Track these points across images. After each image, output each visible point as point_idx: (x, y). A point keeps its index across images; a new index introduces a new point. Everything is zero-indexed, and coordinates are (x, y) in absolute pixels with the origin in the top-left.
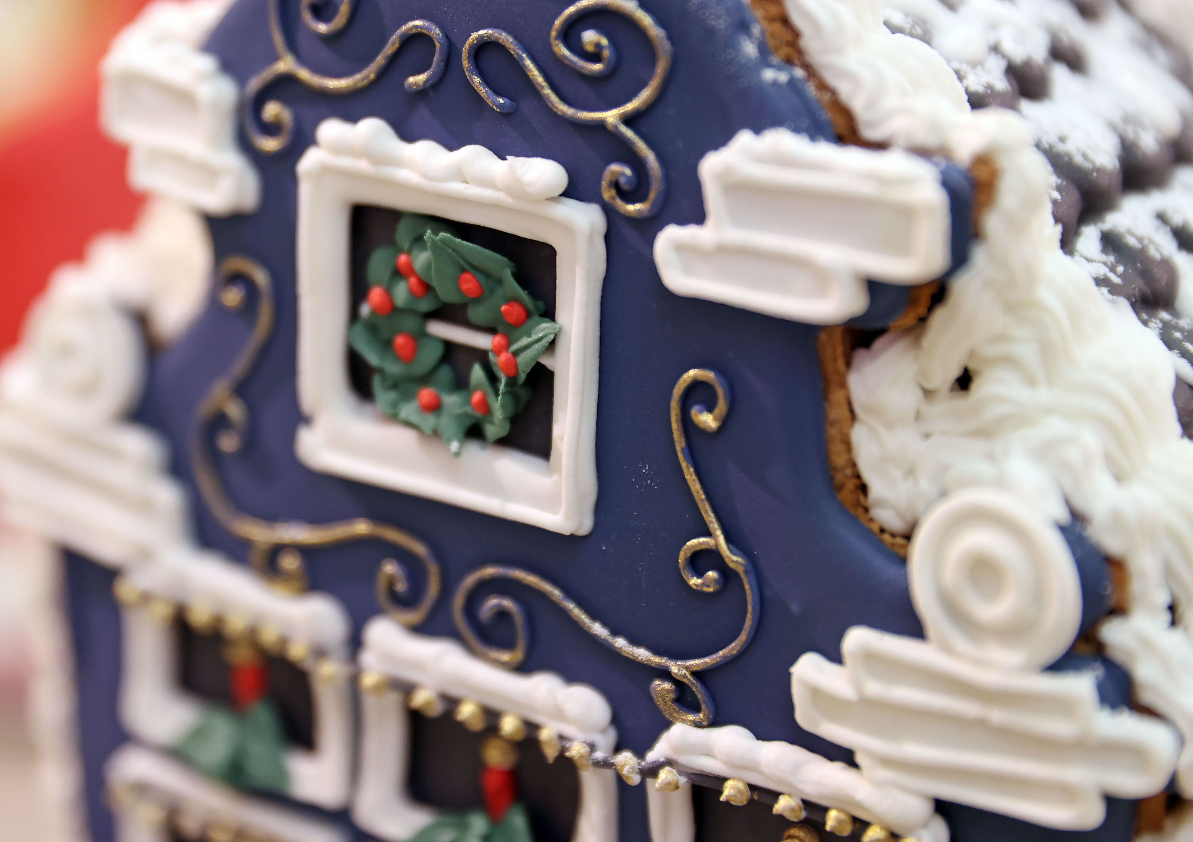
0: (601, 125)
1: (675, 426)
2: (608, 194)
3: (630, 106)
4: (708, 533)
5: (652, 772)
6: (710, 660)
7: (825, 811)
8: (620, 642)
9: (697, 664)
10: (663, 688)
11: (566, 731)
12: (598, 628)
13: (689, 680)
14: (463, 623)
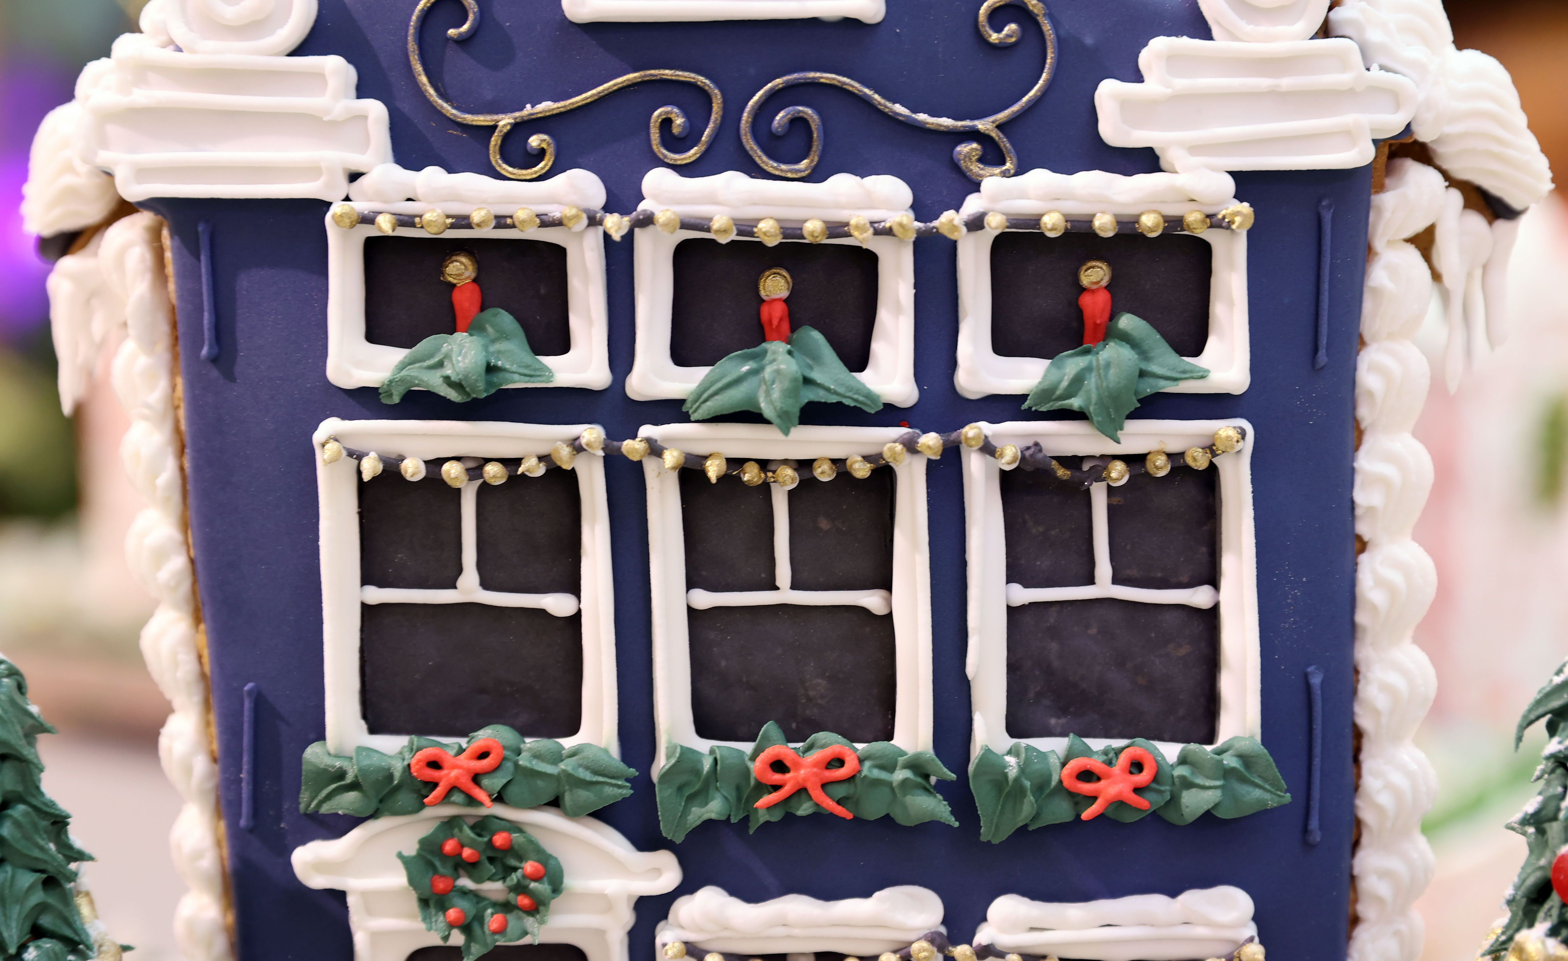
5: (976, 224)
6: (1015, 108)
7: (1136, 219)
8: (922, 117)
9: (1003, 116)
10: (968, 149)
11: (876, 215)
12: (899, 108)
13: (994, 134)
14: (750, 144)
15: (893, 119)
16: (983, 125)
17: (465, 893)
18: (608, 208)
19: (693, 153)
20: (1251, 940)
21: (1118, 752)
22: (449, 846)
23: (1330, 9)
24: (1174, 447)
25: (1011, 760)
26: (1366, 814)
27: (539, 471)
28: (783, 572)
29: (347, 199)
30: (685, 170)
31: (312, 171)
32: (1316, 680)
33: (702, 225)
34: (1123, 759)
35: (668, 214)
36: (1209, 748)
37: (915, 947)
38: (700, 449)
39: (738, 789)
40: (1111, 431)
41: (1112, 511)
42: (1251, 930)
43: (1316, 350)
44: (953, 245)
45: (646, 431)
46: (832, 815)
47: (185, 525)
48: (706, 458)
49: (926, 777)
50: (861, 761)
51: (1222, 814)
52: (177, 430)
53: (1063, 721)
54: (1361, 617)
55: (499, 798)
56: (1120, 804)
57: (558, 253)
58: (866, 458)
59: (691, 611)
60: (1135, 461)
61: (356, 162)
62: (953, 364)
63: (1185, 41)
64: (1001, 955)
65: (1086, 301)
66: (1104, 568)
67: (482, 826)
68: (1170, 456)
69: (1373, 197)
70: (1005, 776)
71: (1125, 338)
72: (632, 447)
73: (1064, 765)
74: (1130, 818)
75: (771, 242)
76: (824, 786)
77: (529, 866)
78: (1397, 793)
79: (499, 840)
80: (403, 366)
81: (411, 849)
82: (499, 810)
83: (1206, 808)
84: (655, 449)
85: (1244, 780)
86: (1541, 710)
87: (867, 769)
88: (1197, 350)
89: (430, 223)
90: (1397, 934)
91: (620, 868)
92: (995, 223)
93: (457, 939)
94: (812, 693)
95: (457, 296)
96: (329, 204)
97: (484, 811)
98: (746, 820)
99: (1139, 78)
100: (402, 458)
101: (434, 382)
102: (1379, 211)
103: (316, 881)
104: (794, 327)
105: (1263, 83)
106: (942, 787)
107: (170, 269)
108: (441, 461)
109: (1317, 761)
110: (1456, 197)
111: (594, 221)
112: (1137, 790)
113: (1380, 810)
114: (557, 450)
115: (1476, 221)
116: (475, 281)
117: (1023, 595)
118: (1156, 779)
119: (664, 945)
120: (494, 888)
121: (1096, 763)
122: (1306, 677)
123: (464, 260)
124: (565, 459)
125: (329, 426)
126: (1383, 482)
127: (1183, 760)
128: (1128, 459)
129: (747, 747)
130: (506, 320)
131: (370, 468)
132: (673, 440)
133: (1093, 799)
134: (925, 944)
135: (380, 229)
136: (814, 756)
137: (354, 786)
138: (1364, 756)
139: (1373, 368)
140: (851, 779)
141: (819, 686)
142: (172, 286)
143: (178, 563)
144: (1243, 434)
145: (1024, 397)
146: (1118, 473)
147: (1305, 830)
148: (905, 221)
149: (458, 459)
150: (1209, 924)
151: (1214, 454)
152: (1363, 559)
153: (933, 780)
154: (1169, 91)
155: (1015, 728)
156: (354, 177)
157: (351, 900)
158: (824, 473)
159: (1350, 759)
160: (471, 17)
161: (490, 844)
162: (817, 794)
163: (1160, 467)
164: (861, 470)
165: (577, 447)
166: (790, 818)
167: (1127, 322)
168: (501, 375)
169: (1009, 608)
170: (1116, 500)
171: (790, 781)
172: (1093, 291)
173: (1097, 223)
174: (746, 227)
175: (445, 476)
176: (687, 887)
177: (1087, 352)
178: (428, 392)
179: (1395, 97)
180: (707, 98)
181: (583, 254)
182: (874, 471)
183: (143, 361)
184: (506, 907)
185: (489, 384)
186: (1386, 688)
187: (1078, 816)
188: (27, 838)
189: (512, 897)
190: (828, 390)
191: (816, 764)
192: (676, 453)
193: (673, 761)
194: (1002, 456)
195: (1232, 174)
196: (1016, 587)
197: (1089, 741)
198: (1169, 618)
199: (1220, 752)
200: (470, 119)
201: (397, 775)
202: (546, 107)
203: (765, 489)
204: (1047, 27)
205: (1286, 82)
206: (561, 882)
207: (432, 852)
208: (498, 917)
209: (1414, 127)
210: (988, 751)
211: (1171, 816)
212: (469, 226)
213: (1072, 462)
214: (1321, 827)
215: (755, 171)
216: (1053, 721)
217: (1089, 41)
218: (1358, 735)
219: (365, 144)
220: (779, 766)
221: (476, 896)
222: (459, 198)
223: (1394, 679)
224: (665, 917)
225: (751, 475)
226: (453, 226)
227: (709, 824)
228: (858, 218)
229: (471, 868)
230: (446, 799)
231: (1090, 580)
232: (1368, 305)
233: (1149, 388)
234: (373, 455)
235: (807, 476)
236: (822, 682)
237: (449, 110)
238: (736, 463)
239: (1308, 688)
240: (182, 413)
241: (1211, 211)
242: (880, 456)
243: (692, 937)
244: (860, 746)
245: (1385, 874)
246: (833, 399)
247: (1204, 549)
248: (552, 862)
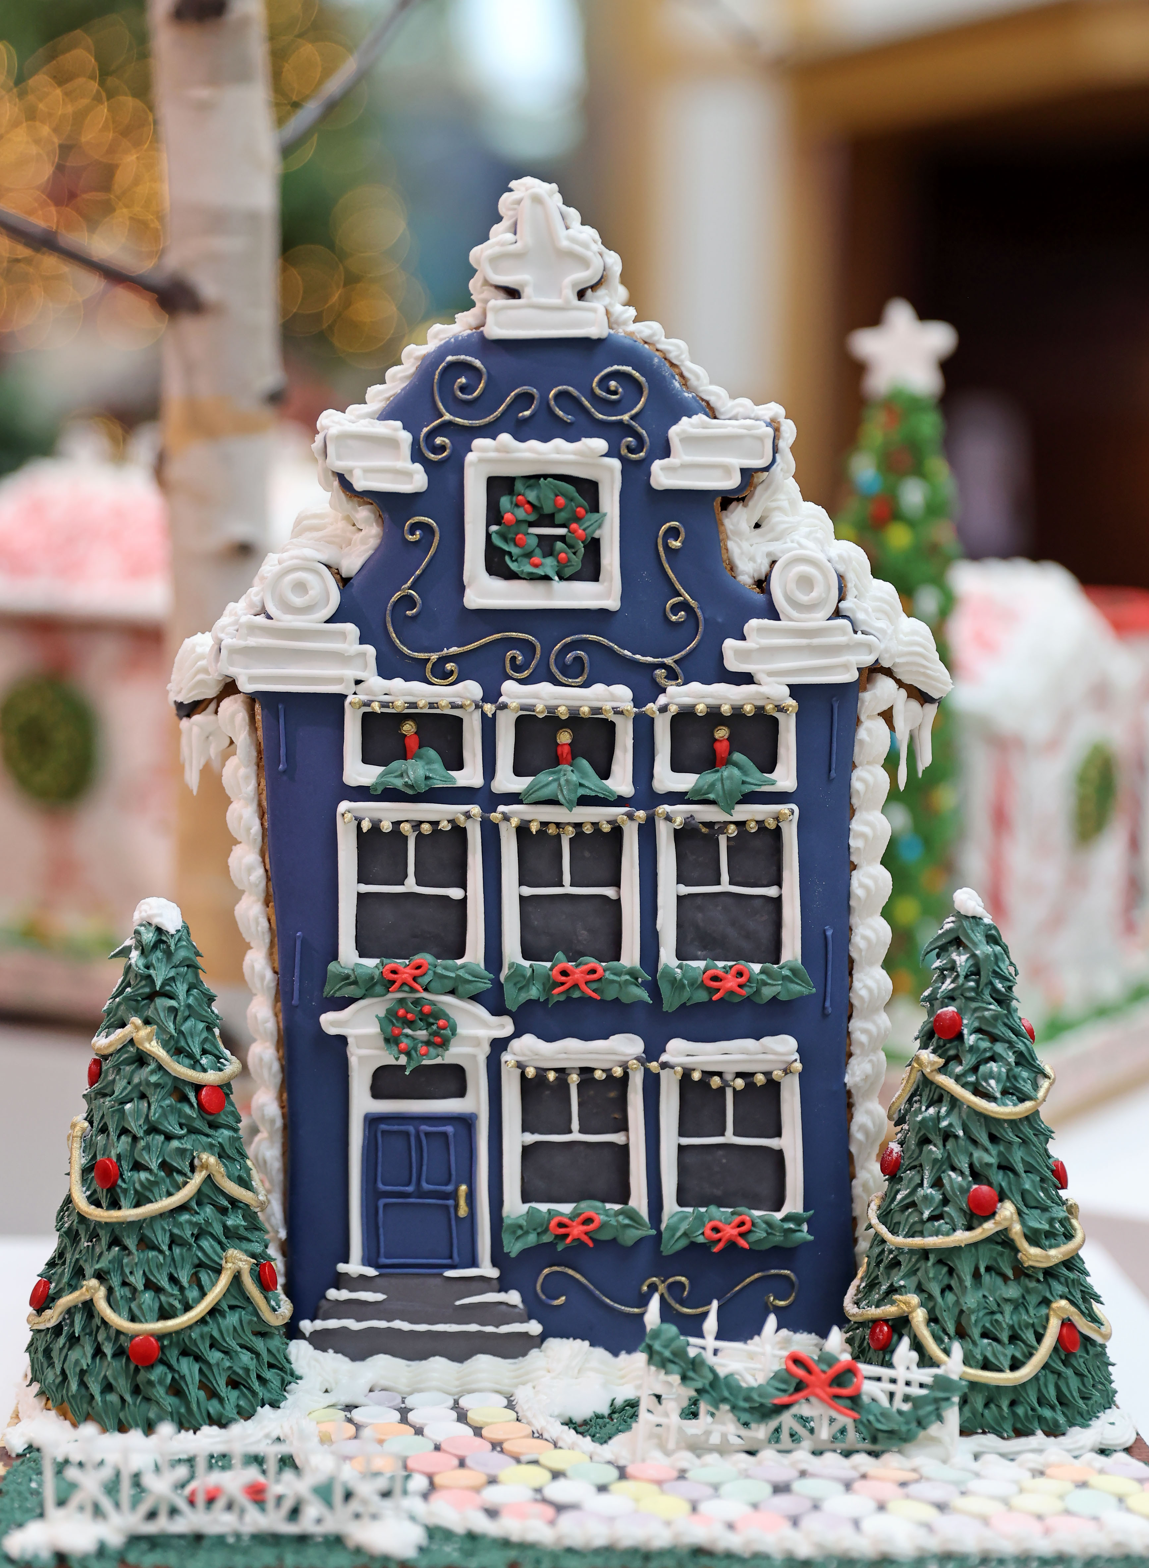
0: (621, 422)
1: (661, 549)
2: (624, 451)
3: (633, 412)
4: (680, 595)
5: (664, 709)
6: (683, 653)
7: (741, 707)
8: (638, 657)
9: (677, 657)
10: (660, 673)
11: (615, 704)
12: (626, 652)
13: (673, 665)
14: (554, 669)
15: (624, 658)
16: (668, 661)
17: (407, 1036)
18: (484, 700)
19: (526, 674)
20: (796, 1060)
21: (731, 967)
22: (401, 1012)
23: (839, 601)
24: (759, 818)
25: (678, 971)
26: (855, 1001)
27: (449, 827)
28: (567, 877)
29: (355, 693)
30: (522, 682)
31: (340, 680)
32: (829, 933)
33: (531, 708)
34: (734, 970)
35: (514, 704)
36: (775, 966)
37: (630, 1063)
38: (528, 817)
39: (544, 984)
40: (728, 810)
41: (729, 848)
42: (797, 1056)
43: (830, 771)
44: (652, 720)
45: (501, 808)
46: (590, 998)
47: (262, 854)
48: (530, 821)
49: (637, 979)
50: (604, 971)
51: (782, 998)
52: (260, 805)
53: (704, 953)
54: (852, 903)
55: (426, 990)
56: (732, 993)
57: (459, 721)
58: (609, 822)
59: (521, 897)
60: (740, 824)
61: (360, 675)
62: (651, 776)
63: (766, 621)
64: (672, 1067)
65: (717, 745)
66: (725, 877)
67: (417, 1002)
68: (757, 822)
69: (860, 694)
70: (675, 978)
71: (736, 765)
72: (495, 816)
73: (704, 973)
74: (737, 1000)
75: (564, 717)
76: (586, 983)
77: (441, 1023)
78: (870, 990)
79: (426, 1009)
80: (383, 775)
81: (382, 1014)
82: (425, 995)
83: (773, 995)
84: (506, 818)
85: (792, 982)
86: (933, 947)
87: (608, 975)
88: (771, 771)
89: (397, 707)
90: (870, 1061)
91: (485, 1024)
92: (673, 709)
93: (403, 1060)
94: (580, 938)
95: (407, 741)
96: (346, 696)
97: (418, 995)
98: (547, 1000)
99: (743, 638)
100: (381, 821)
101: (398, 783)
102: (863, 702)
103: (332, 1031)
104: (574, 758)
105: (804, 641)
106: (644, 984)
107: (259, 724)
108: (399, 823)
109: (829, 973)
110: (903, 693)
111: (477, 707)
112: (741, 986)
113: (861, 998)
114: (458, 818)
115: (914, 705)
116: (416, 733)
117: (685, 890)
118: (749, 981)
119: (506, 1062)
120: (422, 1034)
121: (720, 973)
122: (825, 931)
123: (411, 723)
124: (462, 821)
125: (344, 806)
126: (863, 835)
127: (762, 972)
128: (737, 824)
129: (548, 965)
130: (432, 753)
131: (366, 826)
132: (515, 813)
133: (718, 990)
134: (635, 1061)
135: (373, 708)
136: (583, 968)
137: (355, 983)
138: (854, 972)
139: (860, 779)
140: (600, 980)
141: (583, 934)
142: (260, 733)
143: (260, 872)
144: (792, 812)
145: (686, 793)
146: (732, 830)
147: (824, 1008)
148: (629, 708)
149: (407, 821)
150: (775, 1053)
151: (779, 822)
152: (854, 873)
153: (640, 980)
154: (758, 646)
155: (680, 955)
156: (358, 682)
157: (349, 1040)
158: (588, 830)
159: (847, 973)
160: (418, 605)
161: (421, 1011)
162: (583, 987)
163: (753, 827)
164: (606, 828)
165: (468, 815)
166: (569, 999)
167: (737, 756)
168: (431, 781)
169: (678, 896)
170: (732, 843)
171: (569, 981)
172: (721, 741)
173: (722, 709)
174: (552, 709)
175: (402, 830)
176: (517, 1034)
177: (717, 771)
178: (395, 789)
179: (870, 648)
180: (533, 647)
181: (472, 723)
182: (612, 829)
183: (243, 771)
184: (428, 1043)
185: (426, 785)
186: (864, 938)
187: (711, 999)
188: (200, 1005)
189: (432, 1039)
190: (591, 789)
191: (582, 972)
192: (516, 820)
193: (512, 970)
194: (675, 822)
195: (788, 685)
196: (681, 886)
197: (718, 963)
198: (757, 902)
199: (781, 968)
200: (416, 655)
201: (376, 977)
202: (454, 650)
203: (558, 837)
204: (699, 613)
205: (816, 641)
206: (456, 1030)
207: (392, 1016)
208: (425, 1048)
209: (880, 661)
210: (666, 966)
211: (757, 1000)
212: (416, 708)
213: (710, 825)
214: (831, 1006)
215: (557, 683)
216: (699, 953)
217: (720, 620)
218: (851, 961)
219: (365, 667)
220: (564, 973)
221: (413, 1038)
222: (411, 694)
223: (869, 933)
224: (506, 1050)
225: (552, 830)
226: (408, 708)
227: (530, 1002)
228: (608, 706)
229: (410, 1024)
230: (400, 990)
231: (719, 883)
232: (856, 749)
233: (747, 789)
234: (367, 819)
235: (579, 830)
236: (585, 933)
237: (405, 650)
238: (545, 824)
239: (826, 937)
240: (264, 796)
241: (777, 704)
242: (616, 821)
243: (520, 1059)
244: (604, 964)
245: (865, 1031)
246: (593, 794)
247: (775, 868)
248: (451, 1020)
